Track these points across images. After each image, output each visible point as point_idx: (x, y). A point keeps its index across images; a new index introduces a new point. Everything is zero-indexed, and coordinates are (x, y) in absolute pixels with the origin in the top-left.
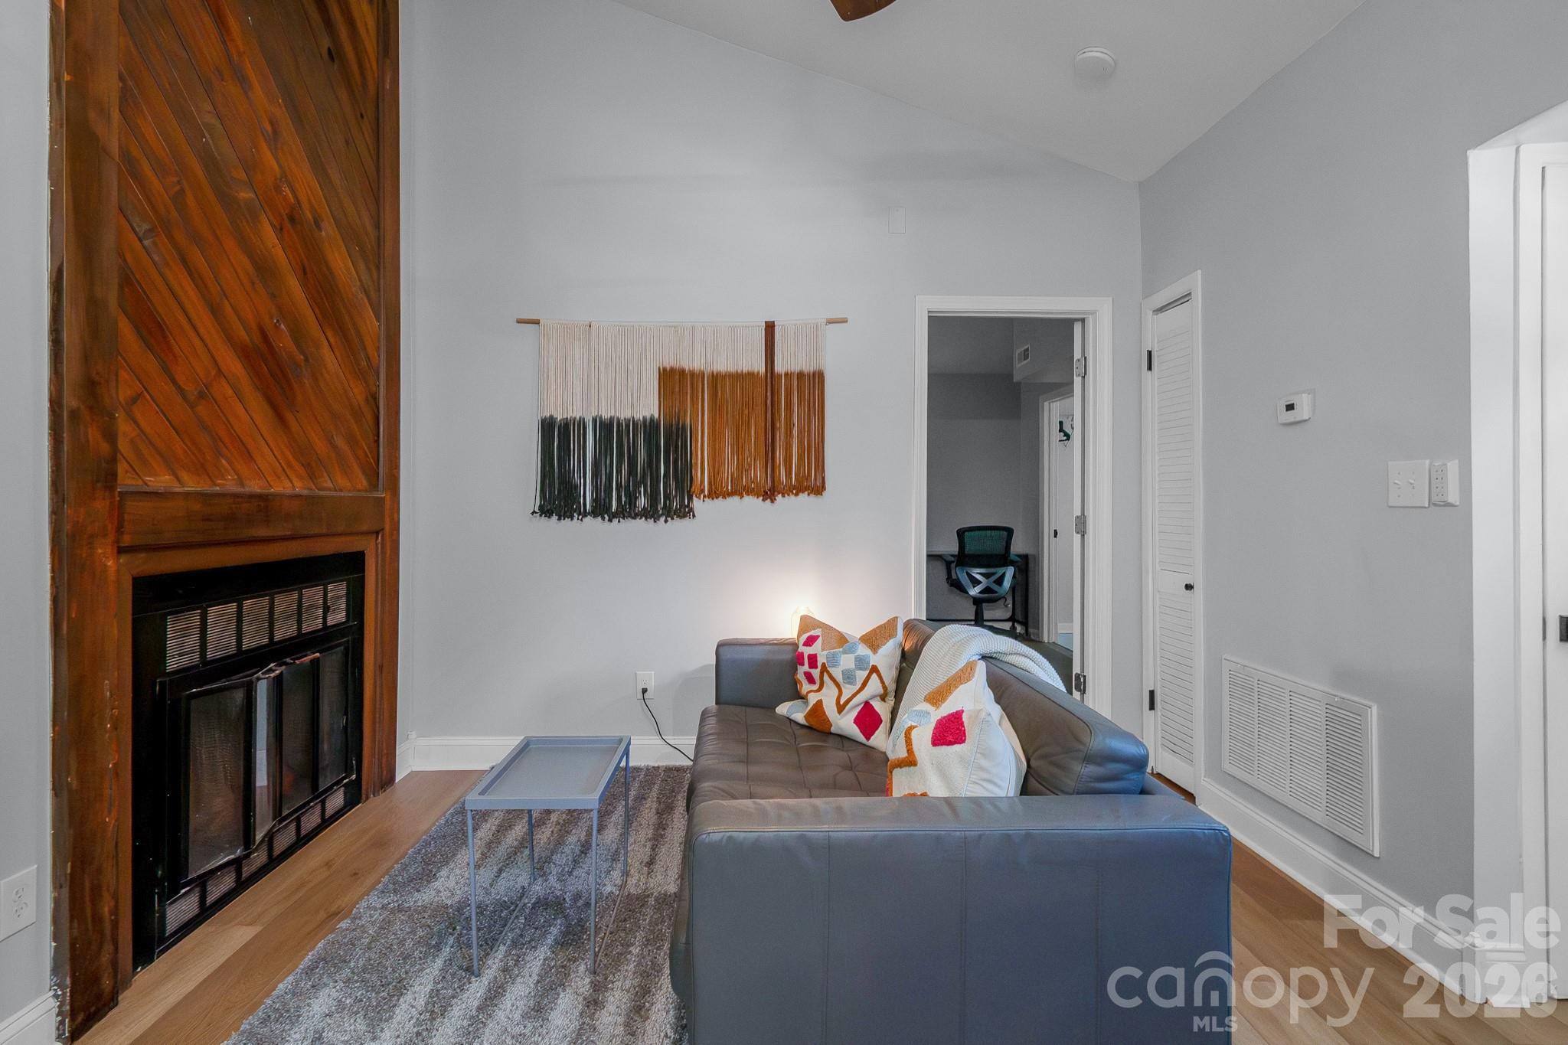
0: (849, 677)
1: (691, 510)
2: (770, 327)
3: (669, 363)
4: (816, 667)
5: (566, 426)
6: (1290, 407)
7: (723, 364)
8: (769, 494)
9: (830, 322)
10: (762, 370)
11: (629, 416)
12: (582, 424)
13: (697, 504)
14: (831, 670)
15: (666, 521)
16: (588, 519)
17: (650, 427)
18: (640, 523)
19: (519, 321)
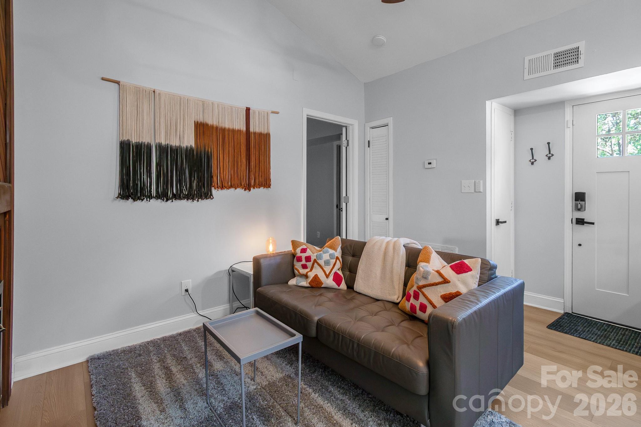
0: (327, 263)
1: (211, 195)
2: (248, 110)
3: (201, 119)
4: (310, 261)
5: (139, 147)
6: (430, 163)
7: (227, 124)
8: (248, 187)
9: (273, 112)
10: (245, 129)
11: (178, 144)
12: (149, 147)
13: (214, 192)
14: (319, 261)
15: (198, 201)
16: (153, 201)
17: (189, 152)
18: (184, 202)
19: (103, 79)
